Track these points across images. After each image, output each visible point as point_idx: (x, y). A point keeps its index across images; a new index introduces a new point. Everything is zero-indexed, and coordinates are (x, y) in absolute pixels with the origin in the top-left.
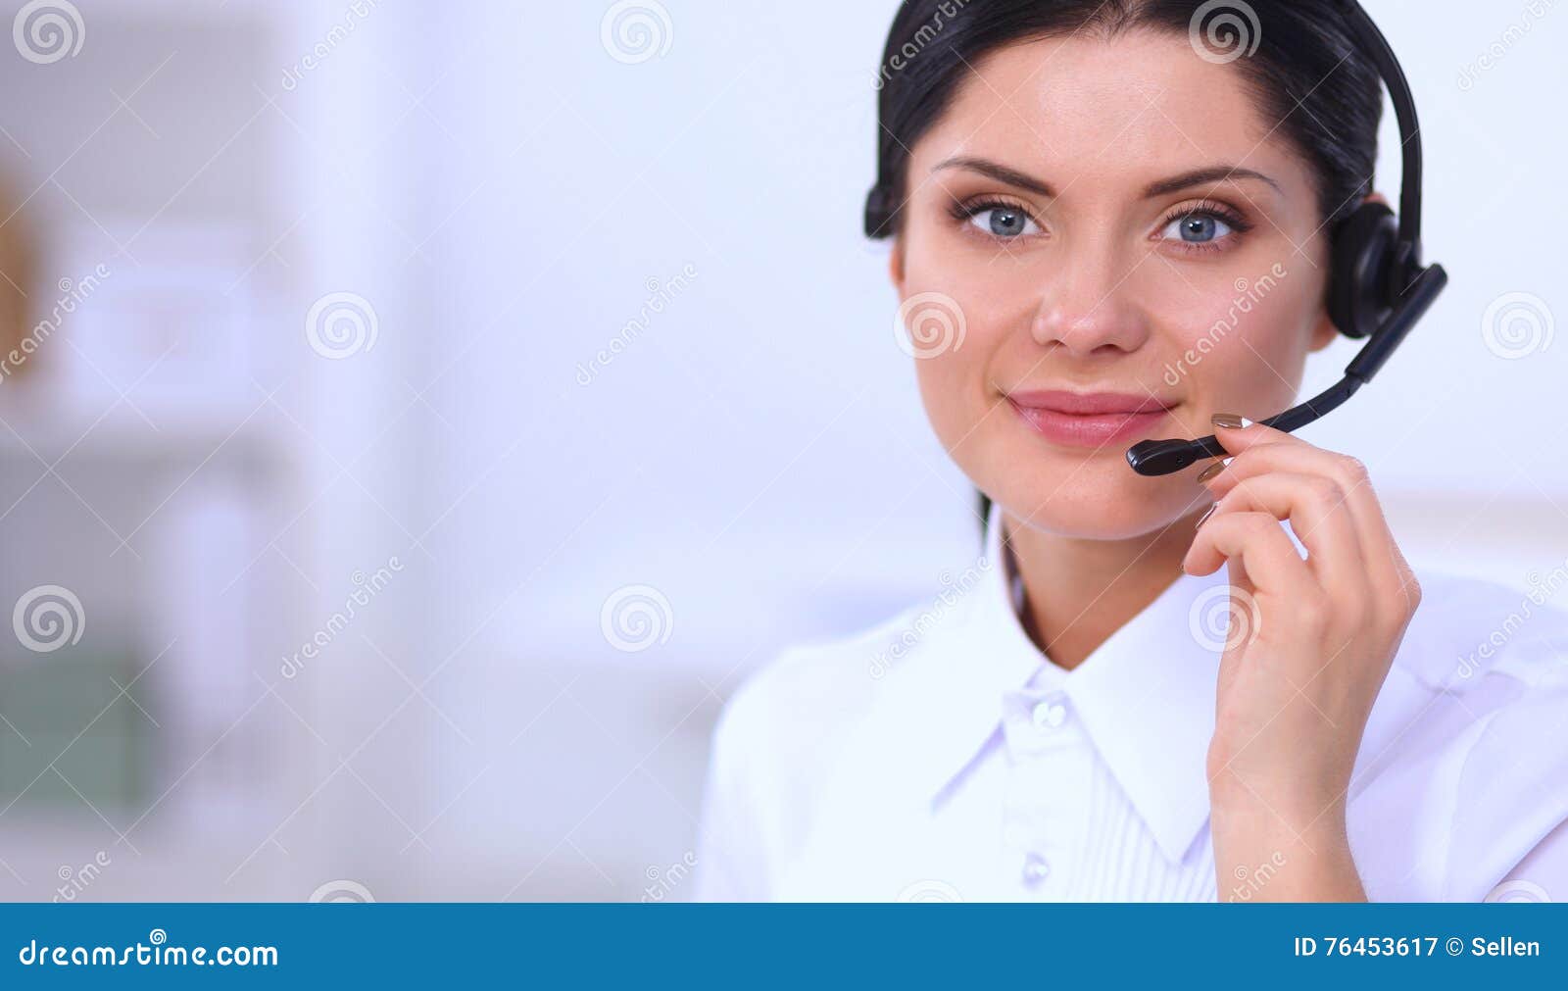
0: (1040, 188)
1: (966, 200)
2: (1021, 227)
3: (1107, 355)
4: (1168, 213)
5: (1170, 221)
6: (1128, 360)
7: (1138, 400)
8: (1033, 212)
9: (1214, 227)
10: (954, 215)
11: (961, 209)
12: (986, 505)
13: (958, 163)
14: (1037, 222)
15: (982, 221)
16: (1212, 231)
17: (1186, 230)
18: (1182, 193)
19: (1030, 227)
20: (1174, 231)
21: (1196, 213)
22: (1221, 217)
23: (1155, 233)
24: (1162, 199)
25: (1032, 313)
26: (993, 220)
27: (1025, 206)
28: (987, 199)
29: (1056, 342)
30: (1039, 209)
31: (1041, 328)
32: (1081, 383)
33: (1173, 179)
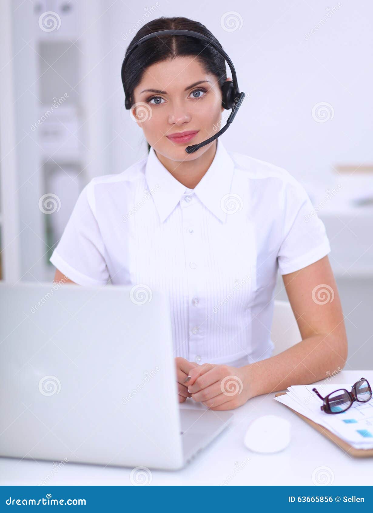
0: (164, 93)
1: (149, 98)
2: (161, 101)
3: (185, 124)
4: (190, 92)
5: (191, 93)
6: (188, 123)
7: (192, 131)
8: (163, 97)
9: (199, 92)
10: (147, 101)
11: (148, 100)
12: (149, 147)
13: (146, 91)
14: (164, 99)
15: (153, 101)
16: (199, 94)
17: (194, 95)
18: (192, 88)
19: (163, 101)
20: (192, 96)
21: (196, 90)
22: (201, 90)
23: (188, 97)
24: (189, 90)
25: (168, 118)
26: (155, 100)
27: (161, 96)
28: (154, 97)
29: (174, 123)
30: (165, 97)
31: (171, 121)
32: (181, 130)
33: (190, 86)
